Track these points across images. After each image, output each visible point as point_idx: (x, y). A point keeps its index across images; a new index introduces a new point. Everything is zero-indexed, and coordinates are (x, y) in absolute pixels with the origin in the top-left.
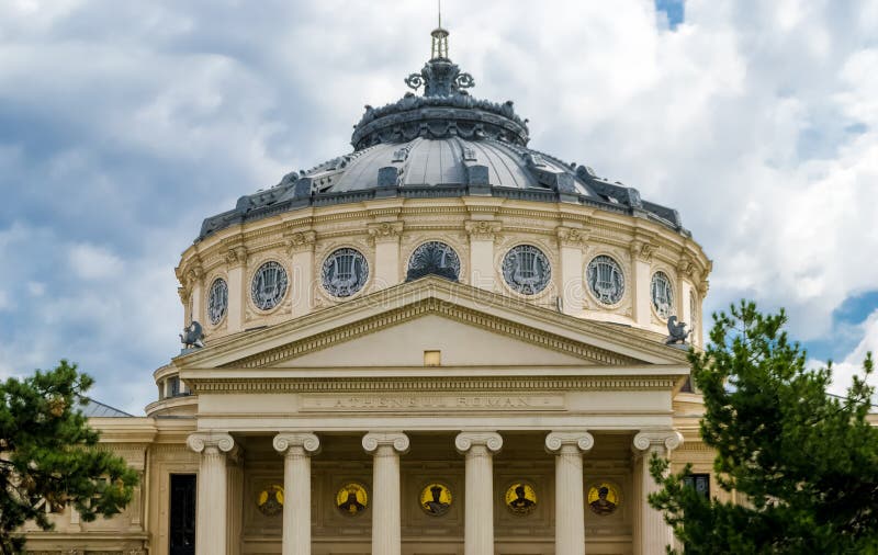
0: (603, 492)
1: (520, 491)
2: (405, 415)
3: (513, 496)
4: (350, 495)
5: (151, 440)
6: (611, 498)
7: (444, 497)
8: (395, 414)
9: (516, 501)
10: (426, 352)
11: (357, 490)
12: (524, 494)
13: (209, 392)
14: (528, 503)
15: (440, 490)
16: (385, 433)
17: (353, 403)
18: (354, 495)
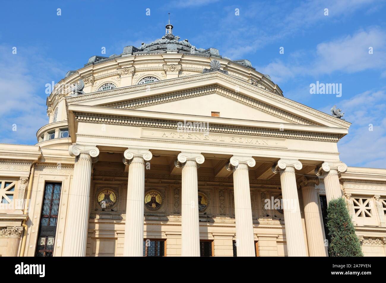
2: (202, 144)
4: (152, 198)
5: (36, 159)
8: (197, 143)
10: (212, 112)
11: (156, 195)
13: (86, 121)
15: (201, 197)
16: (191, 153)
17: (172, 135)
18: (155, 198)
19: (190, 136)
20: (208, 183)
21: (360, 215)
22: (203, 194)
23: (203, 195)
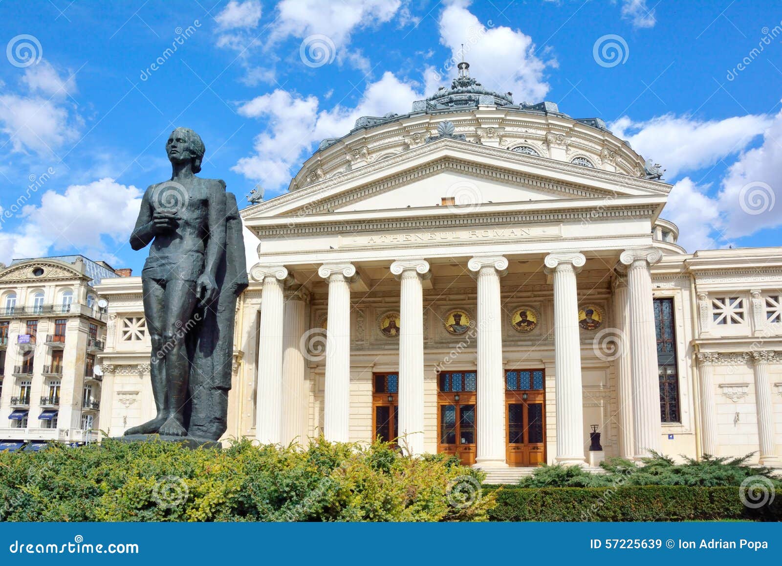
0: (590, 313)
1: (523, 315)
2: (425, 246)
3: (518, 319)
4: (390, 322)
6: (595, 317)
7: (464, 321)
8: (417, 245)
9: (520, 322)
10: (443, 199)
11: (396, 318)
12: (526, 317)
14: (530, 323)
15: (460, 316)
16: (409, 260)
17: (383, 239)
18: (394, 321)
19: (407, 237)
20: (470, 295)
21: (724, 321)
22: (463, 311)
23: (463, 313)
